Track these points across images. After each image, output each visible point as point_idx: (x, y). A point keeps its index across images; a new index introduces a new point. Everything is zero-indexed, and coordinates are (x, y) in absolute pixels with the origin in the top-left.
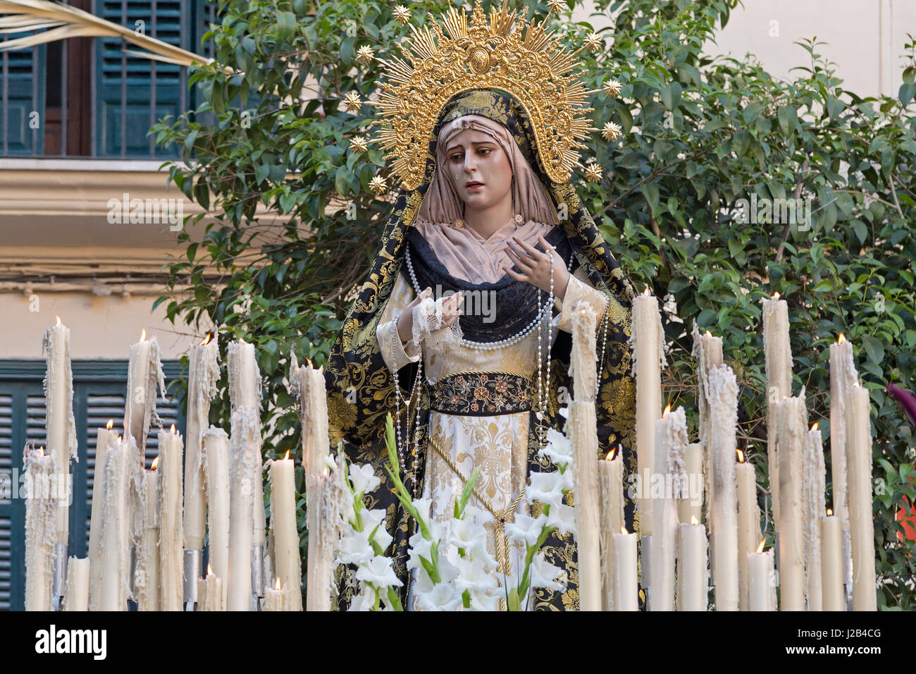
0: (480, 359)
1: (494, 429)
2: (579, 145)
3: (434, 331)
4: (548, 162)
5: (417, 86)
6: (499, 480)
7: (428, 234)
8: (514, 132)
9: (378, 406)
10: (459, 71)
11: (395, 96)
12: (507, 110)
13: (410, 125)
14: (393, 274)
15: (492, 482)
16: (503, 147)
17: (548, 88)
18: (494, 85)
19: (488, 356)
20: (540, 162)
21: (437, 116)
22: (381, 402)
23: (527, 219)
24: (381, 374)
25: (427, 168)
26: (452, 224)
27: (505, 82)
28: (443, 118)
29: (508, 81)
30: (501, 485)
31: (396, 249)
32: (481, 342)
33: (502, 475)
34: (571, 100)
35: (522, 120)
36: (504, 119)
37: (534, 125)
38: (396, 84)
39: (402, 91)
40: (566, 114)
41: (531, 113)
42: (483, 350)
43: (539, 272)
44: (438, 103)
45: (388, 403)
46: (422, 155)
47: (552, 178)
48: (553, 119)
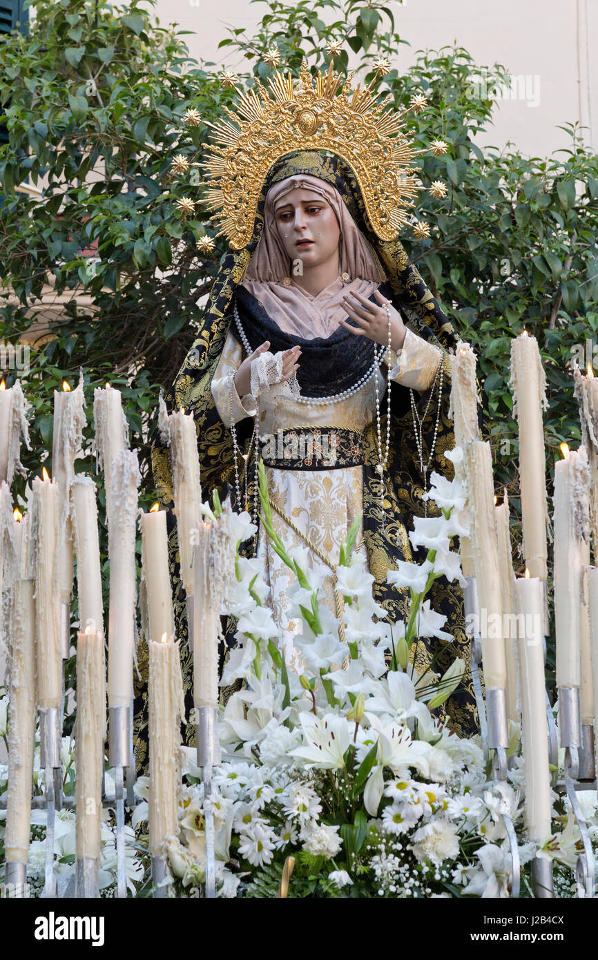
0: (313, 414)
1: (328, 483)
2: (406, 203)
3: (273, 385)
4: (376, 220)
5: (244, 147)
6: (336, 534)
7: (256, 292)
8: (342, 191)
9: (212, 462)
10: (286, 132)
11: (223, 157)
12: (335, 170)
13: (238, 186)
14: (222, 332)
15: (328, 536)
16: (332, 206)
17: (376, 149)
18: (321, 146)
19: (321, 411)
20: (368, 220)
21: (265, 177)
22: (215, 457)
23: (353, 277)
24: (217, 429)
25: (255, 227)
26: (279, 282)
27: (332, 143)
28: (272, 178)
29: (335, 142)
30: (338, 539)
31: (226, 307)
32: (313, 397)
33: (339, 528)
34: (399, 160)
35: (349, 180)
36: (333, 179)
37: (361, 184)
38: (222, 146)
39: (229, 152)
40: (393, 174)
41: (359, 172)
42: (316, 405)
43: (377, 326)
44: (266, 164)
45: (222, 458)
46: (250, 215)
47: (380, 236)
48: (380, 179)
